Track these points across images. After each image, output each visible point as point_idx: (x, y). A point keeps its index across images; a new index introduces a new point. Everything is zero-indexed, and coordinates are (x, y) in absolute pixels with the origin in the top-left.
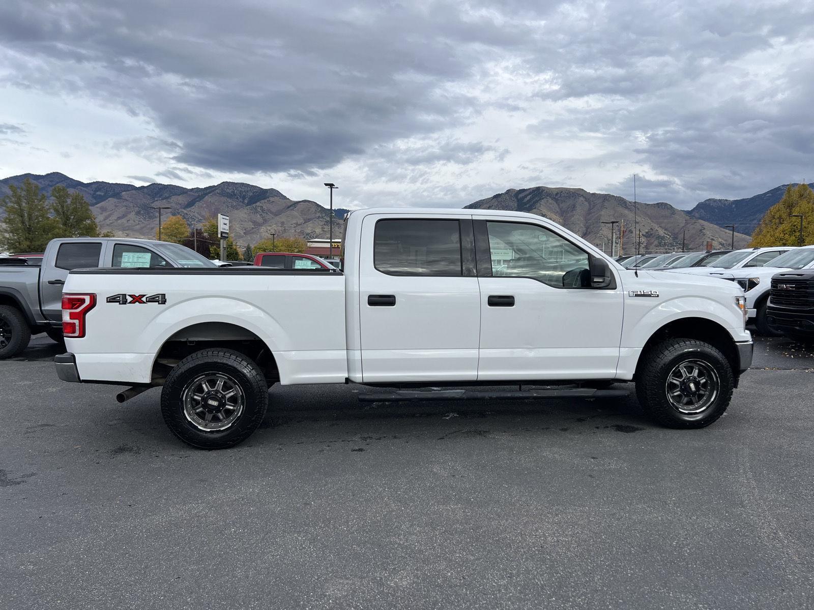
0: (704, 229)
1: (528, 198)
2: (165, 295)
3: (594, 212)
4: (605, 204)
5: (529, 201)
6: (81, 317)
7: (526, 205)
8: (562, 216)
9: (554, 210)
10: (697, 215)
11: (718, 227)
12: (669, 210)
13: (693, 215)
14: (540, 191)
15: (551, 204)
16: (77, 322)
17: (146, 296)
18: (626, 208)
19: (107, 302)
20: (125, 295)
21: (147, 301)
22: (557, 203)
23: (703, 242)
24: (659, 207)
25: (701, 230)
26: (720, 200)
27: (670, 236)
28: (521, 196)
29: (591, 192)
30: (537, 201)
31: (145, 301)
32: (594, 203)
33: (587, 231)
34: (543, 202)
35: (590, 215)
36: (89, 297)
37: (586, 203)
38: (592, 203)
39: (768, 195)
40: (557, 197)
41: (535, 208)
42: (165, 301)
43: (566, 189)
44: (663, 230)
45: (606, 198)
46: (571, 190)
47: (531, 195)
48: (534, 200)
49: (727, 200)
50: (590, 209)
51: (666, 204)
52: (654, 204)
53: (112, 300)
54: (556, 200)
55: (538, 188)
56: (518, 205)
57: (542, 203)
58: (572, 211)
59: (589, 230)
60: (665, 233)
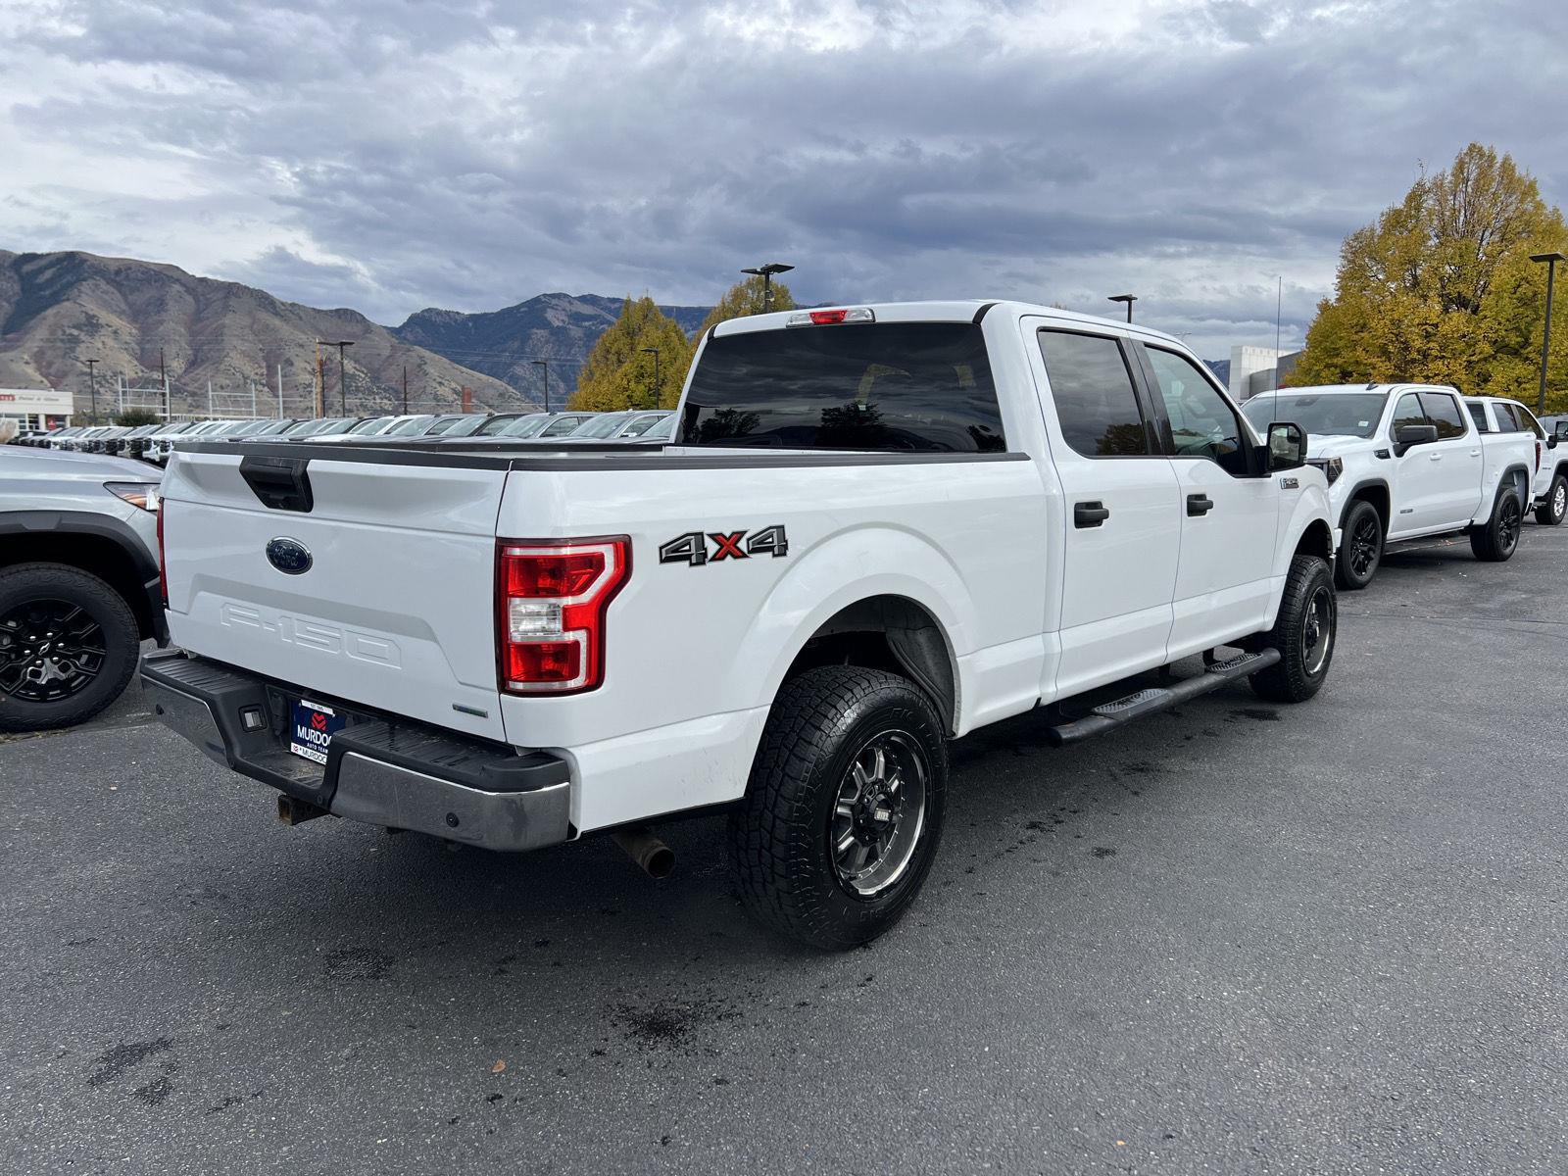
0: (426, 363)
1: (48, 274)
2: (783, 527)
3: (208, 318)
4: (231, 303)
5: (50, 282)
6: (595, 619)
7: (44, 290)
8: (136, 322)
9: (115, 308)
10: (409, 336)
11: (448, 362)
12: (359, 325)
13: (403, 335)
14: (77, 261)
15: (105, 292)
16: (581, 636)
17: (747, 536)
18: (277, 314)
19: (662, 561)
20: (702, 534)
21: (749, 552)
22: (120, 292)
23: (425, 387)
24: (340, 317)
25: (419, 366)
26: (447, 313)
27: (366, 374)
28: (27, 268)
29: (198, 276)
30: (70, 285)
31: (746, 551)
32: (207, 299)
33: (196, 356)
34: (85, 286)
35: (200, 325)
36: (611, 546)
37: (189, 299)
38: (201, 298)
39: (522, 310)
40: (118, 279)
41: (68, 300)
42: (786, 547)
43: (140, 264)
44: (352, 362)
45: (231, 291)
46: (152, 267)
47: (54, 269)
48: (65, 281)
49: (457, 313)
50: (198, 311)
51: (353, 313)
52: (331, 311)
53: (673, 553)
54: (118, 286)
55: (71, 255)
56: (23, 290)
57: (82, 288)
58: (159, 312)
59: (200, 354)
60: (355, 368)
